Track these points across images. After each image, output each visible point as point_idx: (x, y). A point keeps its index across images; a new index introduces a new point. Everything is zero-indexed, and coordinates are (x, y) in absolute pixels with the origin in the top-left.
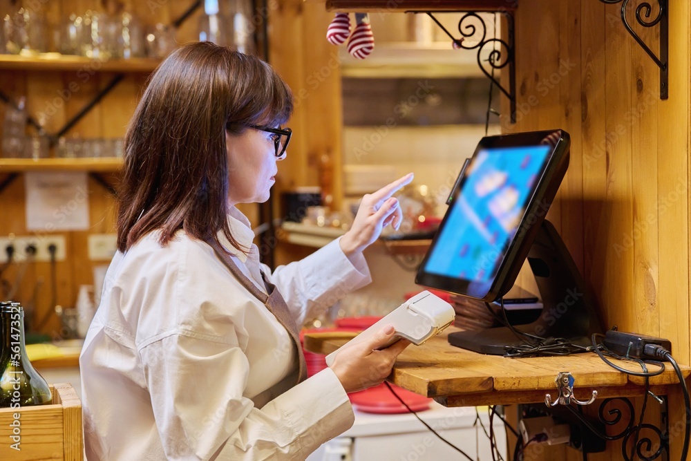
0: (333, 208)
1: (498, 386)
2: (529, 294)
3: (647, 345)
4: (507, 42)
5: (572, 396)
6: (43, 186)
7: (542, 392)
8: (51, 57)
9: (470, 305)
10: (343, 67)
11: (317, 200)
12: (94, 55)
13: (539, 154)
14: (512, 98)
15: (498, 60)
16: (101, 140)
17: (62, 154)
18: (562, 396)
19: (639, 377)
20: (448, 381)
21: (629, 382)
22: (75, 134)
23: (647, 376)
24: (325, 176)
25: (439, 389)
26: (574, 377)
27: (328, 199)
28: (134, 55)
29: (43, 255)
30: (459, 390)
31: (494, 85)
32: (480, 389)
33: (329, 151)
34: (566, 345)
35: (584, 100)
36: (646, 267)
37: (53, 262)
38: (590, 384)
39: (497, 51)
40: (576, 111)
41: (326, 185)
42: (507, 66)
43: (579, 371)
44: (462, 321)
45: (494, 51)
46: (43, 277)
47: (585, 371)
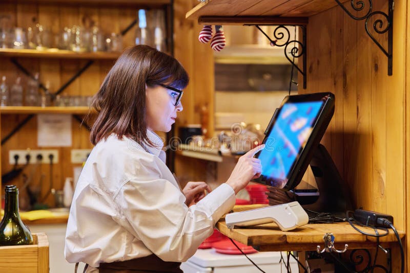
0: (207, 137)
1: (289, 240)
2: (313, 187)
3: (379, 218)
4: (302, 42)
5: (333, 247)
6: (47, 122)
7: (315, 244)
8: (53, 51)
9: (279, 193)
10: (216, 58)
11: (199, 132)
12: (77, 49)
13: (317, 106)
14: (304, 74)
15: (296, 52)
16: (80, 97)
17: (58, 105)
18: (327, 247)
19: (373, 237)
20: (260, 237)
21: (367, 240)
22: (65, 94)
23: (378, 236)
24: (204, 119)
25: (255, 241)
26: (334, 236)
27: (205, 131)
28: (99, 50)
29: (46, 160)
30: (266, 242)
31: (294, 67)
32: (279, 241)
33: (207, 104)
34: (331, 217)
35: (345, 75)
36: (379, 173)
37: (51, 164)
38: (344, 240)
39: (296, 48)
40: (340, 81)
41: (205, 123)
42: (302, 57)
43: (337, 233)
44: (273, 202)
45: (295, 48)
46: (45, 173)
47: (341, 232)
